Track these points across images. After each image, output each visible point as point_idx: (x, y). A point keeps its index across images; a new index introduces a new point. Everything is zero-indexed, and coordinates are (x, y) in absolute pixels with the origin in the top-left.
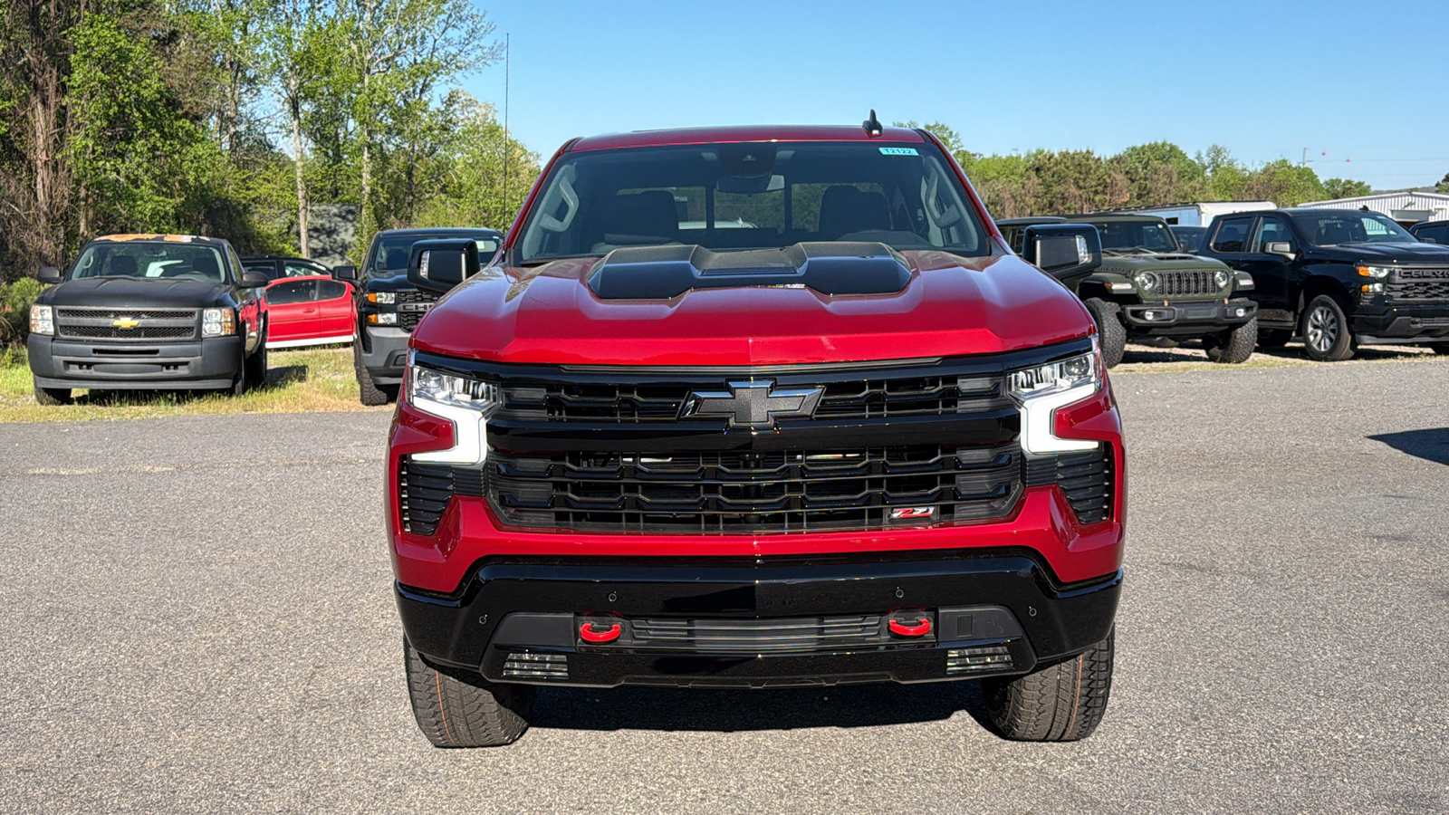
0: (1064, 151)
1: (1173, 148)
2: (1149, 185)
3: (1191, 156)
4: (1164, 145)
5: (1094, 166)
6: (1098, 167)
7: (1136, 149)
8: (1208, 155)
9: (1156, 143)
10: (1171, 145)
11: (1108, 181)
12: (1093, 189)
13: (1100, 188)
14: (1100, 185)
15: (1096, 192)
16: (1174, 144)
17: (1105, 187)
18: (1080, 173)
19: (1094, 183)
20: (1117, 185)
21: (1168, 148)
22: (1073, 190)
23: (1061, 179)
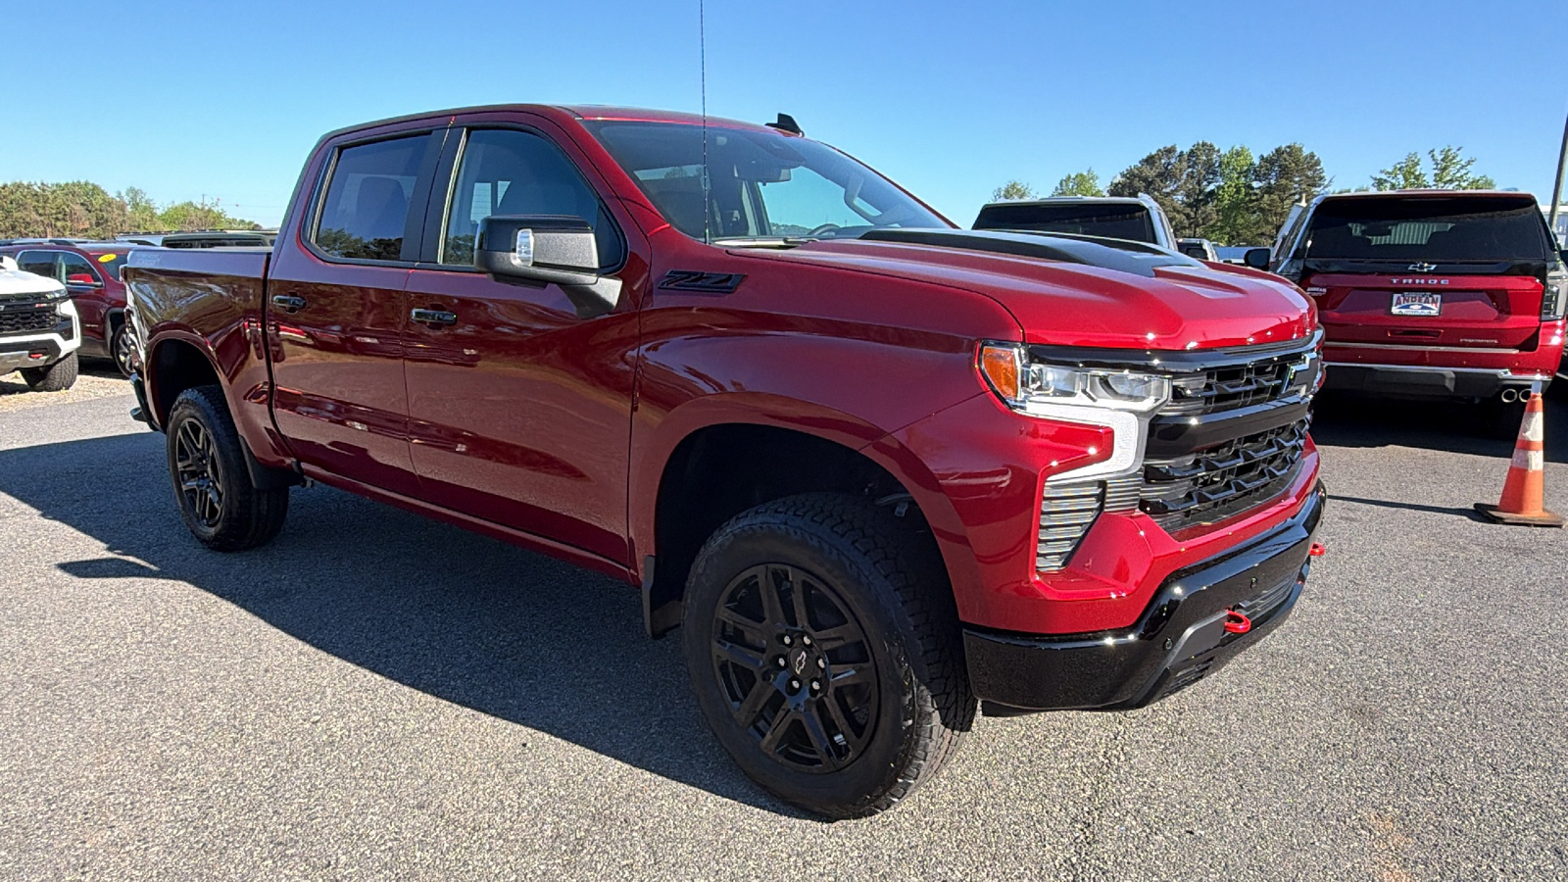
0: (18, 181)
1: (95, 187)
2: (105, 216)
3: (112, 194)
4: (86, 184)
5: (51, 197)
6: (55, 197)
7: (60, 186)
8: (127, 194)
9: (79, 182)
10: (93, 185)
11: (67, 210)
12: (54, 216)
13: (60, 216)
14: (60, 213)
15: (57, 219)
16: (96, 184)
17: (65, 215)
18: (38, 201)
19: (54, 211)
20: (75, 214)
21: (90, 187)
22: (34, 216)
23: (21, 206)
